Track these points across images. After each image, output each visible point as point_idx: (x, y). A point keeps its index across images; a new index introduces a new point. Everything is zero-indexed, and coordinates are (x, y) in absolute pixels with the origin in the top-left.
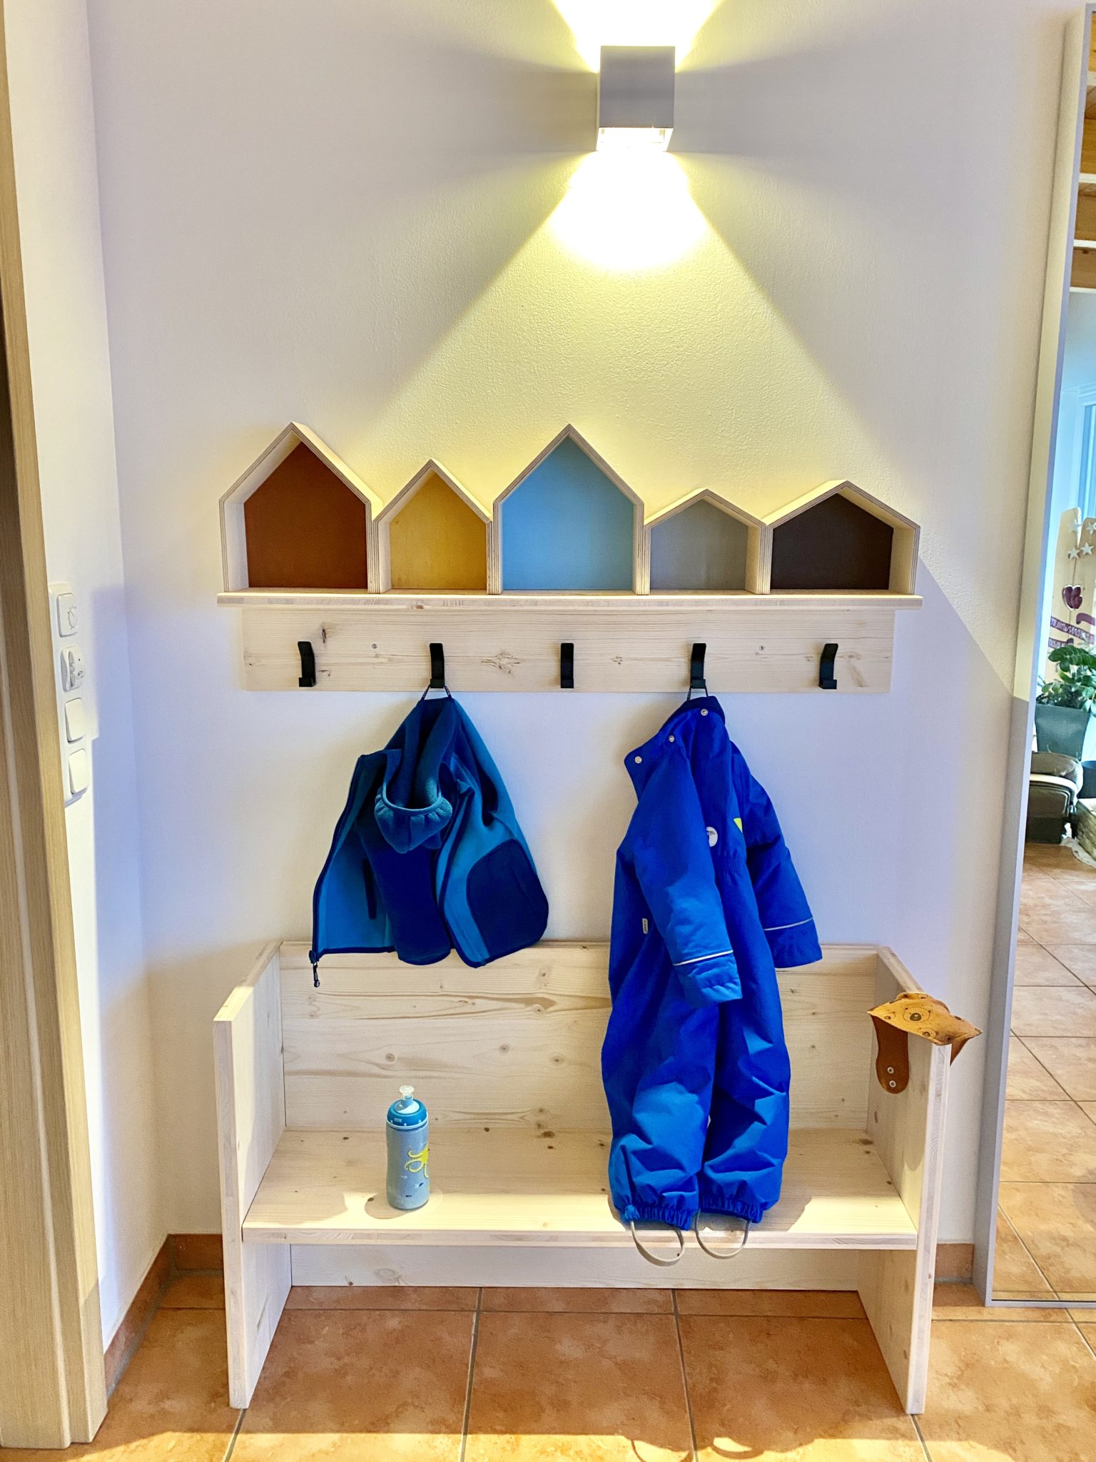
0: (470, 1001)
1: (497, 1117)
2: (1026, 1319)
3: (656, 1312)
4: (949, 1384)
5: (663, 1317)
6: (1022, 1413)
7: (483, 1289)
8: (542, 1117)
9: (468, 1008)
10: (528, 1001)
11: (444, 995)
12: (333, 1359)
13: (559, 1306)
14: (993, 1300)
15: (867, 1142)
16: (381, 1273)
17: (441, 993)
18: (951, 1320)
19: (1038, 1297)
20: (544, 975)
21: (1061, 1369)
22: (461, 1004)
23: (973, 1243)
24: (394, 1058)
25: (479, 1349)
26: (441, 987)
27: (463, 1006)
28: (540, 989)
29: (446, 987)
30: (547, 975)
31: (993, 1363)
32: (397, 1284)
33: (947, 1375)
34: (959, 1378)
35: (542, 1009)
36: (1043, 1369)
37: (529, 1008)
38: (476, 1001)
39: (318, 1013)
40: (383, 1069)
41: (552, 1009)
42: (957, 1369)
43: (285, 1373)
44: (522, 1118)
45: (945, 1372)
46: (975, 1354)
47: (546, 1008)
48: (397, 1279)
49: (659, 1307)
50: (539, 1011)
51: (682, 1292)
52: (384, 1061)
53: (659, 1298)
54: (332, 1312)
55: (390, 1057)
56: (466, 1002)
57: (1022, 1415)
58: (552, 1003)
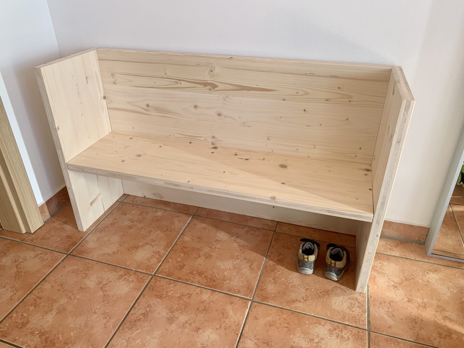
0: (179, 82)
1: (194, 138)
2: (447, 265)
3: (266, 229)
4: (393, 286)
5: (269, 231)
6: (427, 307)
7: (200, 208)
8: (214, 140)
9: (178, 85)
10: (205, 84)
11: (167, 78)
12: (130, 222)
13: (227, 219)
14: (432, 254)
15: (368, 170)
16: (155, 194)
17: (166, 77)
18: (406, 258)
19: (459, 257)
20: (212, 71)
21: (458, 291)
22: (175, 83)
23: (429, 227)
24: (149, 106)
25: (187, 229)
26: (166, 74)
27: (175, 84)
28: (210, 78)
29: (168, 73)
30: (213, 71)
31: (421, 281)
32: (162, 199)
33: (393, 281)
34: (400, 284)
35: (212, 88)
36: (447, 289)
37: (205, 88)
38: (182, 82)
39: (116, 82)
40: (146, 111)
41: (216, 89)
42: (400, 279)
43: (111, 223)
44: (205, 139)
45: (393, 280)
46: (413, 275)
47: (214, 88)
48: (162, 198)
49: (269, 227)
50: (210, 89)
51: (282, 224)
52: (145, 107)
53: (270, 224)
54: (139, 206)
55: (148, 106)
56: (177, 82)
57: (427, 308)
58: (216, 86)
